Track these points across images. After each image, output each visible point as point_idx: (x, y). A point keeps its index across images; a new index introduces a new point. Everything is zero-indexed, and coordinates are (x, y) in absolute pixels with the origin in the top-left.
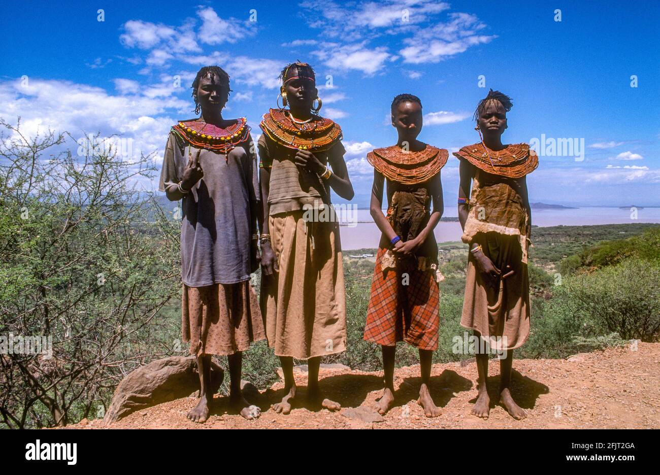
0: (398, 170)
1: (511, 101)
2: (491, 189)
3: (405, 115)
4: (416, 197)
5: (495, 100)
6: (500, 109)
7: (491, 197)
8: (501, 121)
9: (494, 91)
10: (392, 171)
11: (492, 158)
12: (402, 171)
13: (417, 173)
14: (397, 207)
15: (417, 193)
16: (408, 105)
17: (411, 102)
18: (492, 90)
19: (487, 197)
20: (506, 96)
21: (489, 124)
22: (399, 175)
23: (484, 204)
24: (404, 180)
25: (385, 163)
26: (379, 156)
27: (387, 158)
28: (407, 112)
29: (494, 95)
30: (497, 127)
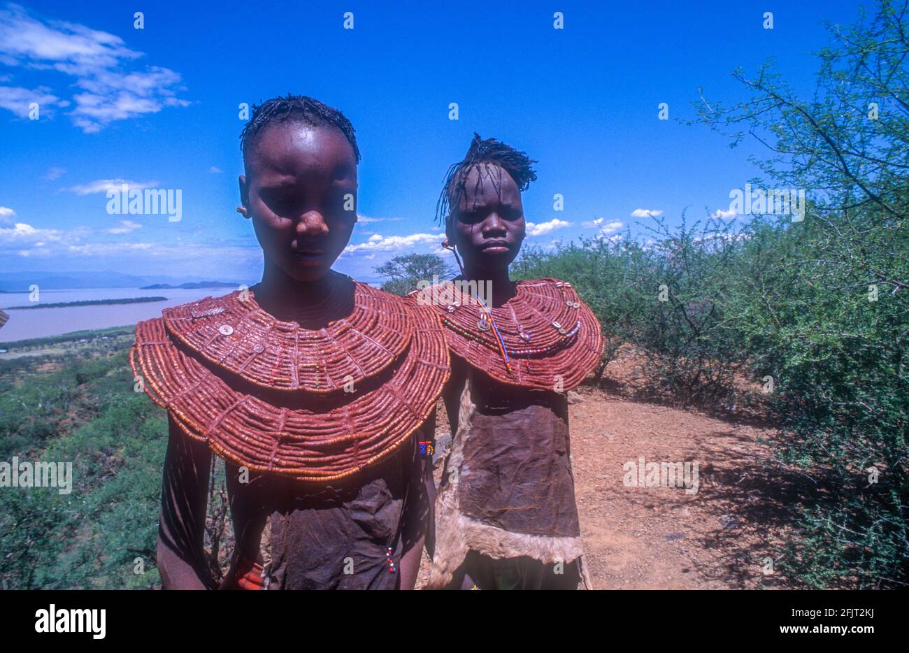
0: (281, 417)
1: (533, 167)
2: (507, 426)
3: (282, 178)
4: (356, 521)
5: (491, 166)
6: (508, 190)
7: (507, 451)
8: (512, 225)
9: (484, 138)
10: (256, 422)
11: (505, 333)
12: (299, 418)
13: (357, 421)
14: (285, 575)
15: (361, 503)
16: (306, 138)
17: (313, 124)
18: (478, 137)
19: (498, 451)
20: (519, 154)
21: (481, 235)
22: (285, 441)
23: (488, 469)
24: (308, 464)
25: (217, 388)
26: (191, 353)
27: (230, 365)
28: (290, 164)
29: (485, 151)
30: (505, 244)
